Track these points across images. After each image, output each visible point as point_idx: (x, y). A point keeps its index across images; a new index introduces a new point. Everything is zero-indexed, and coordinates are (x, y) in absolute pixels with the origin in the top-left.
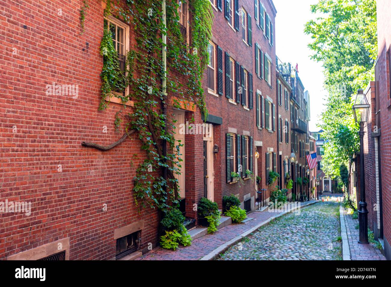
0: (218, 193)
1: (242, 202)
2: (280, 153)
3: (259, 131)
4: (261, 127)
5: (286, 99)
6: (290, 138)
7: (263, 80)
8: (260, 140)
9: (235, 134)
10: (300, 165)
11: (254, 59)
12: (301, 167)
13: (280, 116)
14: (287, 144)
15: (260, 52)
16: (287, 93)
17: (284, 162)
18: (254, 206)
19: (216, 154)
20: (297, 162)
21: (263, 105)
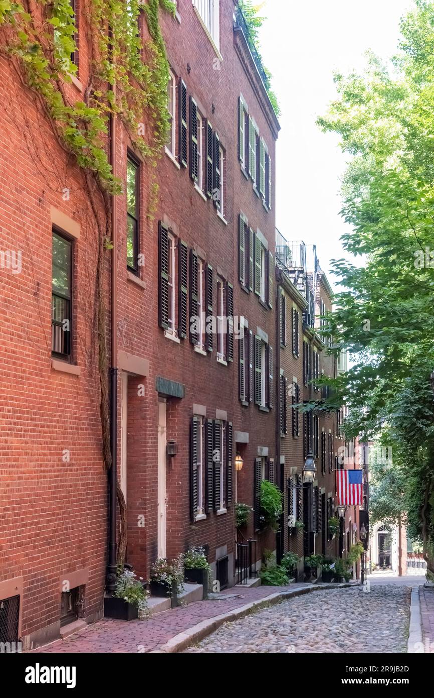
0: (176, 537)
1: (213, 561)
2: (282, 460)
3: (243, 409)
4: (248, 400)
5: (294, 330)
6: (301, 424)
7: (252, 294)
8: (244, 430)
9: (203, 416)
10: (322, 490)
11: (236, 250)
12: (323, 495)
13: (282, 371)
14: (296, 437)
15: (248, 231)
16: (297, 314)
17: (289, 480)
18: (232, 575)
19: (172, 458)
20: (315, 484)
21: (251, 349)
